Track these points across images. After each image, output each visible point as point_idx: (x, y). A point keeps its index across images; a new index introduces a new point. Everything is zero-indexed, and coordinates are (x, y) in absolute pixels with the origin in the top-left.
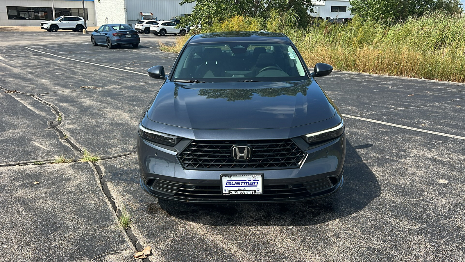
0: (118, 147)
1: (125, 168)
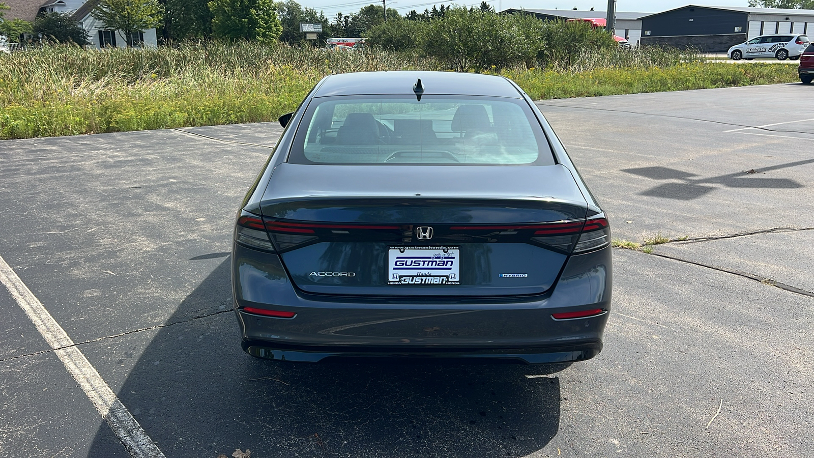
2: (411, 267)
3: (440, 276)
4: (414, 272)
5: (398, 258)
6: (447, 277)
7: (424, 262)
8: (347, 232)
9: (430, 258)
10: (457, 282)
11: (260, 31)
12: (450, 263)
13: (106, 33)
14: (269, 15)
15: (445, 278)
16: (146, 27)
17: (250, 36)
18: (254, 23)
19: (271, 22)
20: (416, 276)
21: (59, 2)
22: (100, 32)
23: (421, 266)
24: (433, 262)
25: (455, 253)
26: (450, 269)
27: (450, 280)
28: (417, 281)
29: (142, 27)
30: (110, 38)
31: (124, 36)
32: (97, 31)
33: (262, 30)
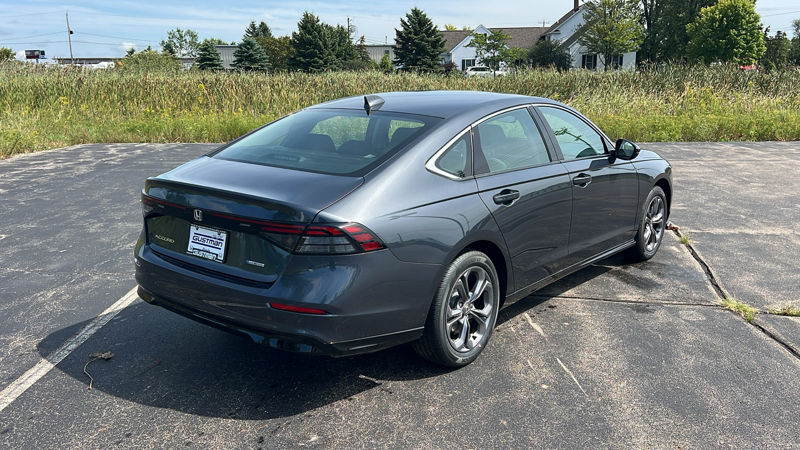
0: (684, 320)
1: (677, 282)
2: (201, 242)
3: (213, 254)
4: (201, 247)
5: (195, 234)
6: (217, 255)
7: (208, 240)
8: (163, 207)
9: (210, 237)
10: (221, 260)
11: (739, 51)
12: (220, 244)
13: (589, 57)
14: (752, 35)
15: (215, 255)
16: (625, 51)
17: (726, 56)
18: (733, 44)
19: (754, 42)
20: (201, 250)
21: (555, 31)
22: (584, 56)
23: (205, 243)
24: (212, 241)
25: (224, 236)
26: (220, 249)
27: (218, 258)
28: (201, 254)
29: (621, 51)
30: (592, 62)
31: (604, 60)
32: (581, 55)
33: (741, 50)
